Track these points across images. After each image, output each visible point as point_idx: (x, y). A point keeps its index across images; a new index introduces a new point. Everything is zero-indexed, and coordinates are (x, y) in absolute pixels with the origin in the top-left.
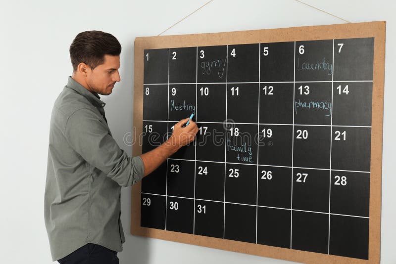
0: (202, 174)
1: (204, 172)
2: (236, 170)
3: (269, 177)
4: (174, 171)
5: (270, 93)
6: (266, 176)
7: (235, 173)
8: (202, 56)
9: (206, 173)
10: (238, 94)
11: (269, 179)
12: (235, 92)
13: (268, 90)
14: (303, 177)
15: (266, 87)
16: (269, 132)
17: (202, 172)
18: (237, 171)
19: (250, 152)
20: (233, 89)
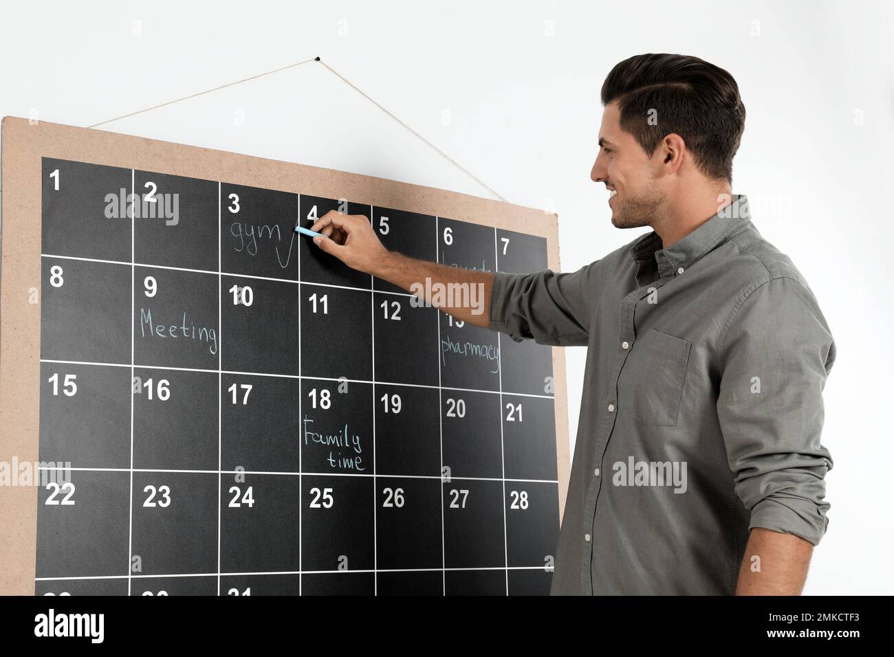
0: (238, 505)
1: (244, 501)
2: (326, 490)
3: (400, 501)
4: (154, 505)
5: (394, 317)
6: (392, 501)
7: (325, 497)
8: (234, 207)
9: (251, 502)
10: (326, 312)
11: (400, 506)
12: (320, 305)
13: (391, 311)
14: (461, 496)
15: (386, 302)
16: (396, 401)
17: (239, 501)
18: (328, 493)
19: (357, 446)
20: (314, 298)
